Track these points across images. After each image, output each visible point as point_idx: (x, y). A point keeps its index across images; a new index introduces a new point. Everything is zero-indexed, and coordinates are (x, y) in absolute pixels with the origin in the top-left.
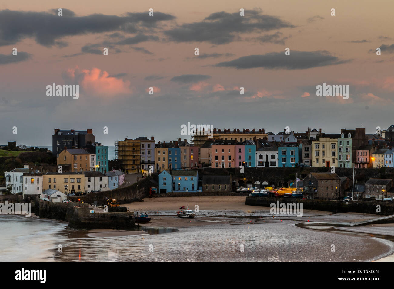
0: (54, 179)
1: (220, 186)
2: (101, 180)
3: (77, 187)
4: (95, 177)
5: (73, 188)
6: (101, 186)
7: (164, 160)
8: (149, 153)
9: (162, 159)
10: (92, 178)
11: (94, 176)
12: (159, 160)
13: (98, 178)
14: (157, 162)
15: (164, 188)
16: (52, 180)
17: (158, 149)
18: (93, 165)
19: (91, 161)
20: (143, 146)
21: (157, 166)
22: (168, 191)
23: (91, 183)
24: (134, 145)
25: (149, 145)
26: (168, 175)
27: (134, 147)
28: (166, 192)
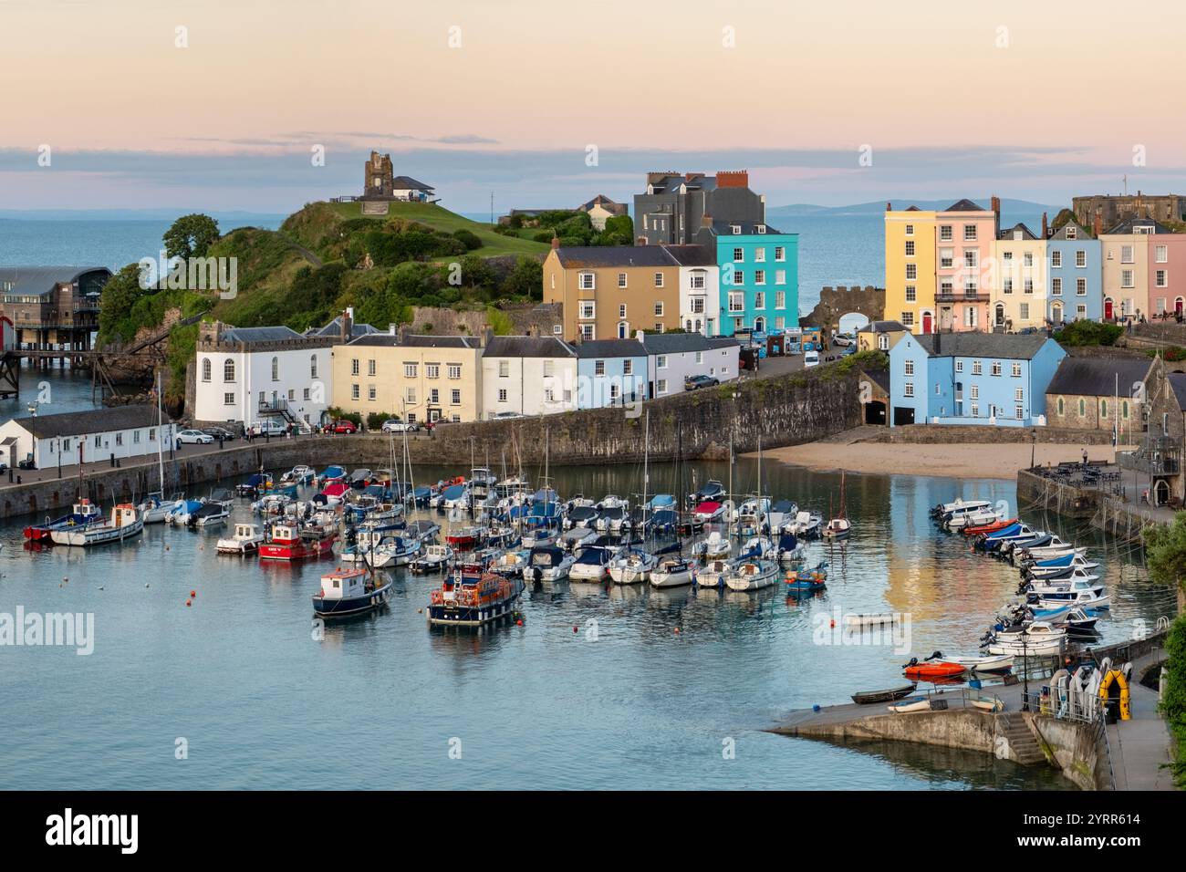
0: (373, 363)
1: (1104, 402)
2: (549, 370)
3: (450, 397)
4: (525, 358)
5: (435, 399)
7: (1029, 288)
8: (970, 259)
9: (1019, 287)
10: (514, 362)
11: (523, 357)
12: (1008, 291)
13: (539, 362)
14: (997, 296)
15: (906, 404)
16: (364, 368)
17: (1005, 245)
18: (699, 306)
19: (687, 293)
20: (946, 231)
21: (1000, 313)
22: (920, 418)
23: (511, 385)
24: (910, 229)
25: (970, 231)
26: (920, 355)
27: (910, 237)
28: (911, 421)
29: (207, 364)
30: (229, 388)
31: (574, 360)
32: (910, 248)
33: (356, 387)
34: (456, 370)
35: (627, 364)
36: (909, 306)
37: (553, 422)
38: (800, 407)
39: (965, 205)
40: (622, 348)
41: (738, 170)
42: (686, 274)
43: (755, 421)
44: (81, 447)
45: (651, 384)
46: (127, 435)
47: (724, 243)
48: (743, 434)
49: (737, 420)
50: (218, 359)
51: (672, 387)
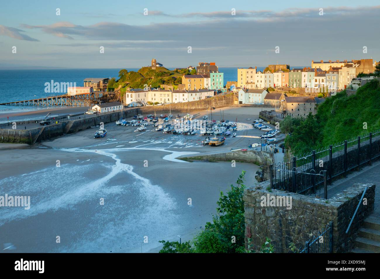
0: (155, 94)
1: (274, 101)
2: (183, 95)
3: (167, 100)
5: (165, 100)
6: (184, 99)
7: (261, 82)
8: (252, 77)
9: (260, 81)
10: (178, 94)
12: (258, 81)
13: (182, 94)
14: (256, 83)
15: (241, 100)
16: (153, 95)
17: (257, 75)
18: (207, 85)
19: (205, 83)
20: (248, 72)
21: (256, 86)
22: (243, 103)
23: (177, 98)
24: (242, 72)
25: (252, 72)
26: (243, 92)
27: (242, 73)
28: (242, 103)
29: (128, 95)
30: (132, 99)
31: (187, 94)
32: (242, 75)
33: (152, 98)
34: (168, 96)
35: (196, 94)
36: (241, 85)
37: (184, 104)
38: (224, 101)
39: (251, 68)
40: (195, 91)
41: (214, 62)
42: (205, 79)
43: (216, 103)
44: (108, 109)
45: (200, 97)
46: (115, 107)
47: (211, 74)
48: (214, 105)
49: (214, 103)
50: (130, 94)
51: (203, 98)
